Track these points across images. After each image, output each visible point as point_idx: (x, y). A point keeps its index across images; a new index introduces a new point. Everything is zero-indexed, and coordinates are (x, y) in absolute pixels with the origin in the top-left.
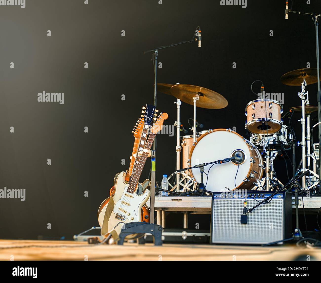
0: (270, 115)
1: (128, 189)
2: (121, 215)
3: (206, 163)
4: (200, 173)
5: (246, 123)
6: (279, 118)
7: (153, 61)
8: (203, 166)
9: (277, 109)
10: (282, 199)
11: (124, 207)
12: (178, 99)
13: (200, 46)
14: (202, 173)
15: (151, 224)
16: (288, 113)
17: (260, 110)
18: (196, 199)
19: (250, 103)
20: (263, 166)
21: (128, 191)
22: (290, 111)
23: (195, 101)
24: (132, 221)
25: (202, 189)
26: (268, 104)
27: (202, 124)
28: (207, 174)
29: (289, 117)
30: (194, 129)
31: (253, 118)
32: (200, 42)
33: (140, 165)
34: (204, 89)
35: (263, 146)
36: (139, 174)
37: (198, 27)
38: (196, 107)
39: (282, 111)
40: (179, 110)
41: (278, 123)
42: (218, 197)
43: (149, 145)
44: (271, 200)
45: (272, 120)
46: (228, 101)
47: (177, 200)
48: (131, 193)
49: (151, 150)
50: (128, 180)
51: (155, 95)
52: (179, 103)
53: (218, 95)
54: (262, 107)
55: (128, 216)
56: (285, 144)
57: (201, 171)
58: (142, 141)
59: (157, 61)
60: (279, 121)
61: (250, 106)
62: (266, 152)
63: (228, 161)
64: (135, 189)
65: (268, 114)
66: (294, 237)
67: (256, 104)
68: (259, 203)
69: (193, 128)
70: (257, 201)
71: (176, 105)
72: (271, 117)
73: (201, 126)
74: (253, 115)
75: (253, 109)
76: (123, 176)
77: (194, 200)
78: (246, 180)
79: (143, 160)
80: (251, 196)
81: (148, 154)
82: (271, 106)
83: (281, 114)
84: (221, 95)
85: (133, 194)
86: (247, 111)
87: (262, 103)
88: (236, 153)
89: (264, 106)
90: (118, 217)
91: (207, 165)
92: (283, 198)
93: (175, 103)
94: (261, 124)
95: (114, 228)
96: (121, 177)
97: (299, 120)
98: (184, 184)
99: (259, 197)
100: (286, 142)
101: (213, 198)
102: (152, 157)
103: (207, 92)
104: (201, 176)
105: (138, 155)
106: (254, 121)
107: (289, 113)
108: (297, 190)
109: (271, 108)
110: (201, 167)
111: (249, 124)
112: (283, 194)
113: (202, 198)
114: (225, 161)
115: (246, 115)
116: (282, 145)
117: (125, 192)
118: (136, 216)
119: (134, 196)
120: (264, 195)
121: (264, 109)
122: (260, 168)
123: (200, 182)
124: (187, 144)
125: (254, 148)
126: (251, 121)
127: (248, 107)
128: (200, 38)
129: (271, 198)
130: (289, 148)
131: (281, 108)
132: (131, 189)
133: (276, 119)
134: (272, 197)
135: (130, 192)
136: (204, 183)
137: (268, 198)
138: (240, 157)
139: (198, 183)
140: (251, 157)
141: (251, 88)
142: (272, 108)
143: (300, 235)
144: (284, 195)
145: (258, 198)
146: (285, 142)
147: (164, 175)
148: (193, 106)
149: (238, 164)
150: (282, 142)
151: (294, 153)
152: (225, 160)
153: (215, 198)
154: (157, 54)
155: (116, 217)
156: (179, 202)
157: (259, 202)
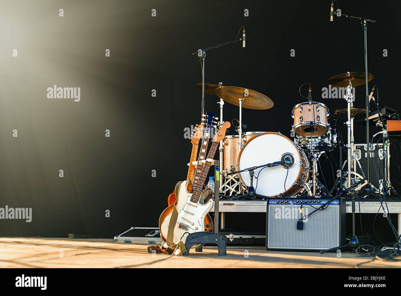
0: (317, 118)
1: (191, 199)
2: (184, 225)
3: (256, 167)
4: (250, 177)
5: (293, 125)
6: (326, 121)
7: (201, 62)
8: (253, 170)
9: (324, 112)
10: (338, 206)
11: (188, 217)
12: (221, 99)
13: (244, 46)
14: (252, 176)
15: (215, 234)
16: (333, 116)
17: (307, 113)
18: (249, 203)
19: (297, 106)
20: (309, 169)
21: (191, 200)
22: (336, 113)
23: (240, 102)
24: (197, 231)
25: (252, 193)
26: (315, 107)
27: (246, 125)
28: (256, 178)
29: (334, 120)
30: (240, 130)
31: (301, 121)
32: (244, 42)
33: (204, 175)
34: (251, 91)
35: (310, 149)
36: (202, 183)
37: (243, 27)
38: (242, 108)
39: (328, 113)
40: (221, 110)
41: (325, 126)
42: (273, 202)
43: (212, 154)
44: (327, 206)
45: (320, 123)
46: (274, 103)
47: (229, 204)
48: (195, 202)
49: (213, 159)
50: (190, 189)
51: (203, 97)
52: (222, 103)
53: (265, 97)
54: (309, 110)
55: (192, 226)
56: (330, 146)
57: (251, 174)
58: (202, 150)
59: (205, 62)
60: (326, 124)
61: (298, 108)
62: (314, 154)
63: (278, 164)
64: (199, 198)
65: (316, 117)
66: (351, 244)
67: (304, 106)
68: (315, 210)
69: (238, 130)
70: (313, 207)
71: (219, 105)
72: (319, 120)
73: (245, 126)
74: (300, 118)
75: (300, 111)
76: (186, 185)
77: (247, 204)
78: (296, 183)
79: (206, 170)
80: (307, 202)
81: (211, 163)
82: (318, 109)
83: (328, 117)
84: (268, 96)
85: (197, 203)
86: (293, 113)
87: (310, 106)
88: (286, 157)
89: (312, 109)
90: (181, 226)
91: (256, 169)
92: (339, 204)
93: (218, 103)
94: (310, 127)
95: (180, 239)
96: (183, 186)
97: (344, 123)
98: (230, 186)
99: (315, 203)
100: (331, 144)
101: (268, 204)
102: (216, 167)
103: (253, 94)
104: (251, 179)
105: (199, 163)
106: (302, 124)
107: (335, 116)
108: (353, 197)
109: (318, 111)
110: (251, 170)
111: (296, 127)
112: (338, 200)
113: (254, 203)
114: (275, 165)
115: (293, 117)
116: (327, 147)
117: (189, 201)
118: (200, 225)
119: (198, 206)
120: (320, 201)
121: (311, 112)
122: (307, 170)
123: (249, 186)
124: (229, 144)
125: (301, 151)
126: (298, 124)
127: (295, 110)
128: (244, 38)
129: (328, 205)
130: (332, 149)
131: (327, 111)
132: (194, 198)
133: (323, 123)
134: (329, 203)
135: (193, 202)
136: (254, 186)
137: (324, 205)
138: (290, 161)
139: (248, 186)
140: (301, 161)
141: (300, 91)
142: (320, 111)
143: (356, 242)
144: (340, 201)
145: (313, 204)
146: (329, 144)
147: (210, 177)
148: (239, 107)
149: (287, 168)
150: (326, 144)
151: (341, 156)
152: (275, 163)
153: (270, 204)
154: (205, 55)
155: (180, 227)
156: (231, 206)
157: (315, 208)
